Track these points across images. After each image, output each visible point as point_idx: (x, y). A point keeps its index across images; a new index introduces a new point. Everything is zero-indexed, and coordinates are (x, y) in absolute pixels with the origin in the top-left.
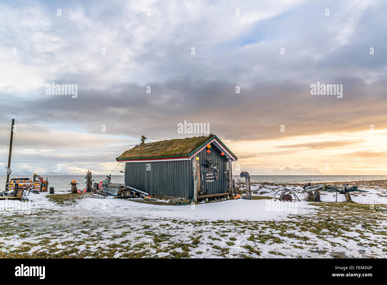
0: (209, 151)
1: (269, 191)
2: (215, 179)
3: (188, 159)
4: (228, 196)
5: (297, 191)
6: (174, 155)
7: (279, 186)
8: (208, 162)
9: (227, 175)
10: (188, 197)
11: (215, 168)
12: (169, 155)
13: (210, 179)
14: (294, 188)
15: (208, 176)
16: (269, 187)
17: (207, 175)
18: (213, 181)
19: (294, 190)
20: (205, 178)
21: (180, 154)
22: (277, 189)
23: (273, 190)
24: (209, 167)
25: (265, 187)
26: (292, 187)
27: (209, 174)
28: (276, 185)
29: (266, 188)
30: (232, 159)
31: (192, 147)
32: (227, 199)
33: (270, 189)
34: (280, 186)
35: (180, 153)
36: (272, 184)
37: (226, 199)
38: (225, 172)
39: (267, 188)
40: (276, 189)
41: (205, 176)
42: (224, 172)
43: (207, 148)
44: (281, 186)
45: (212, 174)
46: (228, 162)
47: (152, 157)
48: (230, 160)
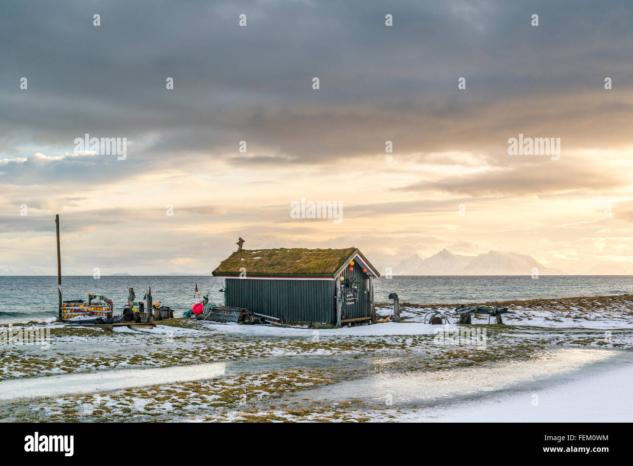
0: (352, 269)
1: (412, 315)
2: (355, 300)
3: (332, 279)
4: (370, 321)
5: (452, 315)
6: (313, 274)
7: (426, 308)
8: (348, 281)
9: (367, 295)
10: (330, 321)
11: (356, 287)
12: (306, 274)
13: (350, 301)
14: (447, 310)
15: (348, 298)
16: (411, 309)
17: (347, 296)
18: (353, 303)
19: (448, 313)
20: (345, 300)
21: (321, 274)
22: (424, 313)
23: (418, 314)
24: (350, 286)
25: (407, 310)
26: (446, 309)
27: (349, 295)
28: (422, 307)
29: (408, 312)
30: (374, 276)
31: (335, 264)
32: (369, 325)
33: (414, 313)
34: (428, 309)
35: (322, 272)
36: (417, 306)
37: (367, 324)
38: (365, 292)
39: (410, 312)
40: (422, 312)
41: (345, 297)
42: (363, 292)
43: (349, 266)
44: (430, 309)
45: (352, 295)
46: (368, 280)
47: (278, 273)
48: (371, 278)
